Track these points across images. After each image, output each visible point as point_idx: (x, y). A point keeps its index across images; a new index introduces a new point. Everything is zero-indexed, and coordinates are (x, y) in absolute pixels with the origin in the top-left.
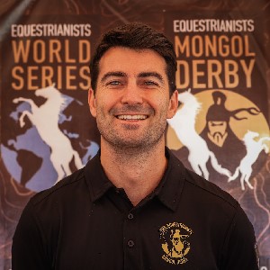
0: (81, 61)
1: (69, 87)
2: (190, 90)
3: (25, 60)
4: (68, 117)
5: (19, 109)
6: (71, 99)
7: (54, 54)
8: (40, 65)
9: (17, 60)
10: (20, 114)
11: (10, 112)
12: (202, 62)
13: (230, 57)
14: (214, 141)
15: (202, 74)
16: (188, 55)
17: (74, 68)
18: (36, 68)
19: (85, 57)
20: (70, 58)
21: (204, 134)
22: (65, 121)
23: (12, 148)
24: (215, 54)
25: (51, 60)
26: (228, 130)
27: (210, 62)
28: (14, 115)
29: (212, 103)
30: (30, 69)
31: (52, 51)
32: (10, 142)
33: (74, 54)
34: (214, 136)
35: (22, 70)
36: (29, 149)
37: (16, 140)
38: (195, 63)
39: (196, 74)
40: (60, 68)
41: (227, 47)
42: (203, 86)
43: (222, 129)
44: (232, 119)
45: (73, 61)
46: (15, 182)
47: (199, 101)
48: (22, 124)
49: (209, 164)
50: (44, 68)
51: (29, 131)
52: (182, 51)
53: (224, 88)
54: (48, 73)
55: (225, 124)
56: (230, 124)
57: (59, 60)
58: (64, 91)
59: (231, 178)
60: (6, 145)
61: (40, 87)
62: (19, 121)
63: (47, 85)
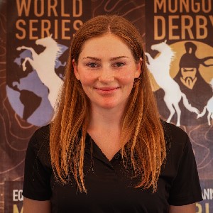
0: (75, 15)
1: (64, 37)
2: (166, 41)
3: (27, 14)
4: (63, 63)
5: (22, 55)
6: (66, 48)
7: (52, 9)
8: (40, 19)
9: (20, 14)
10: (22, 60)
11: (15, 59)
12: (177, 17)
13: (201, 13)
14: (186, 84)
15: (176, 27)
16: (165, 11)
17: (69, 21)
18: (36, 21)
19: (77, 13)
20: (65, 13)
21: (178, 78)
22: (61, 67)
23: (15, 88)
24: (188, 10)
25: (49, 15)
26: (198, 75)
27: (184, 17)
28: (18, 61)
29: (185, 52)
30: (31, 22)
31: (50, 7)
32: (15, 84)
33: (69, 10)
34: (185, 80)
35: (24, 23)
36: (30, 90)
37: (19, 82)
38: (171, 18)
39: (171, 27)
40: (56, 21)
41: (198, 4)
42: (177, 38)
43: (193, 74)
44: (201, 65)
45: (68, 15)
46: (18, 117)
47: (174, 50)
48: (25, 69)
49: (181, 104)
50: (43, 22)
51: (30, 75)
52: (160, 8)
53: (195, 39)
54: (46, 25)
55: (195, 70)
56: (200, 70)
57: (56, 15)
58: (60, 41)
59: (200, 116)
60: (11, 86)
61: (40, 38)
62: (22, 66)
63: (46, 36)
